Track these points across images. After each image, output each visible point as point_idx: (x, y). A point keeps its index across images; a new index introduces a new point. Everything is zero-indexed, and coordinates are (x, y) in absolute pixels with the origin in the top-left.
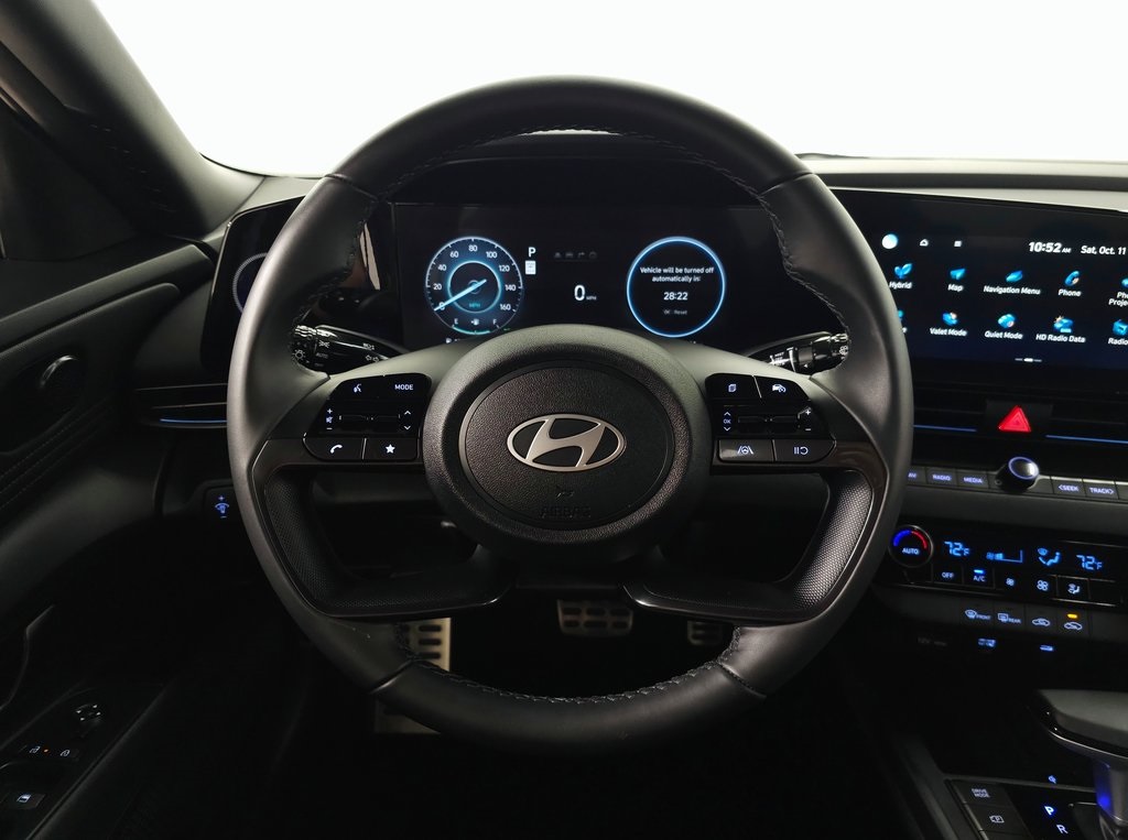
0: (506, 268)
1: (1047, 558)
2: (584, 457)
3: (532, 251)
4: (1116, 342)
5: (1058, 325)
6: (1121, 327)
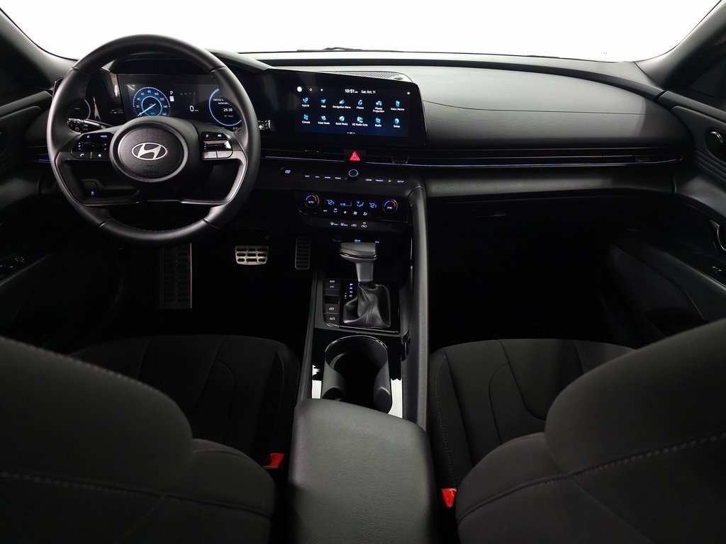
0: (163, 99)
1: (359, 205)
2: (155, 156)
3: (171, 92)
4: (378, 126)
5: (358, 120)
6: (378, 120)
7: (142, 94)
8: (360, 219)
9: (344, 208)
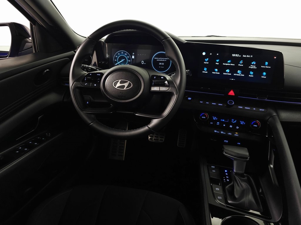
0: (128, 57)
1: (233, 121)
2: (125, 87)
3: (133, 53)
4: (251, 76)
5: (238, 72)
6: (252, 73)
7: (119, 54)
8: (233, 130)
9: (223, 123)
